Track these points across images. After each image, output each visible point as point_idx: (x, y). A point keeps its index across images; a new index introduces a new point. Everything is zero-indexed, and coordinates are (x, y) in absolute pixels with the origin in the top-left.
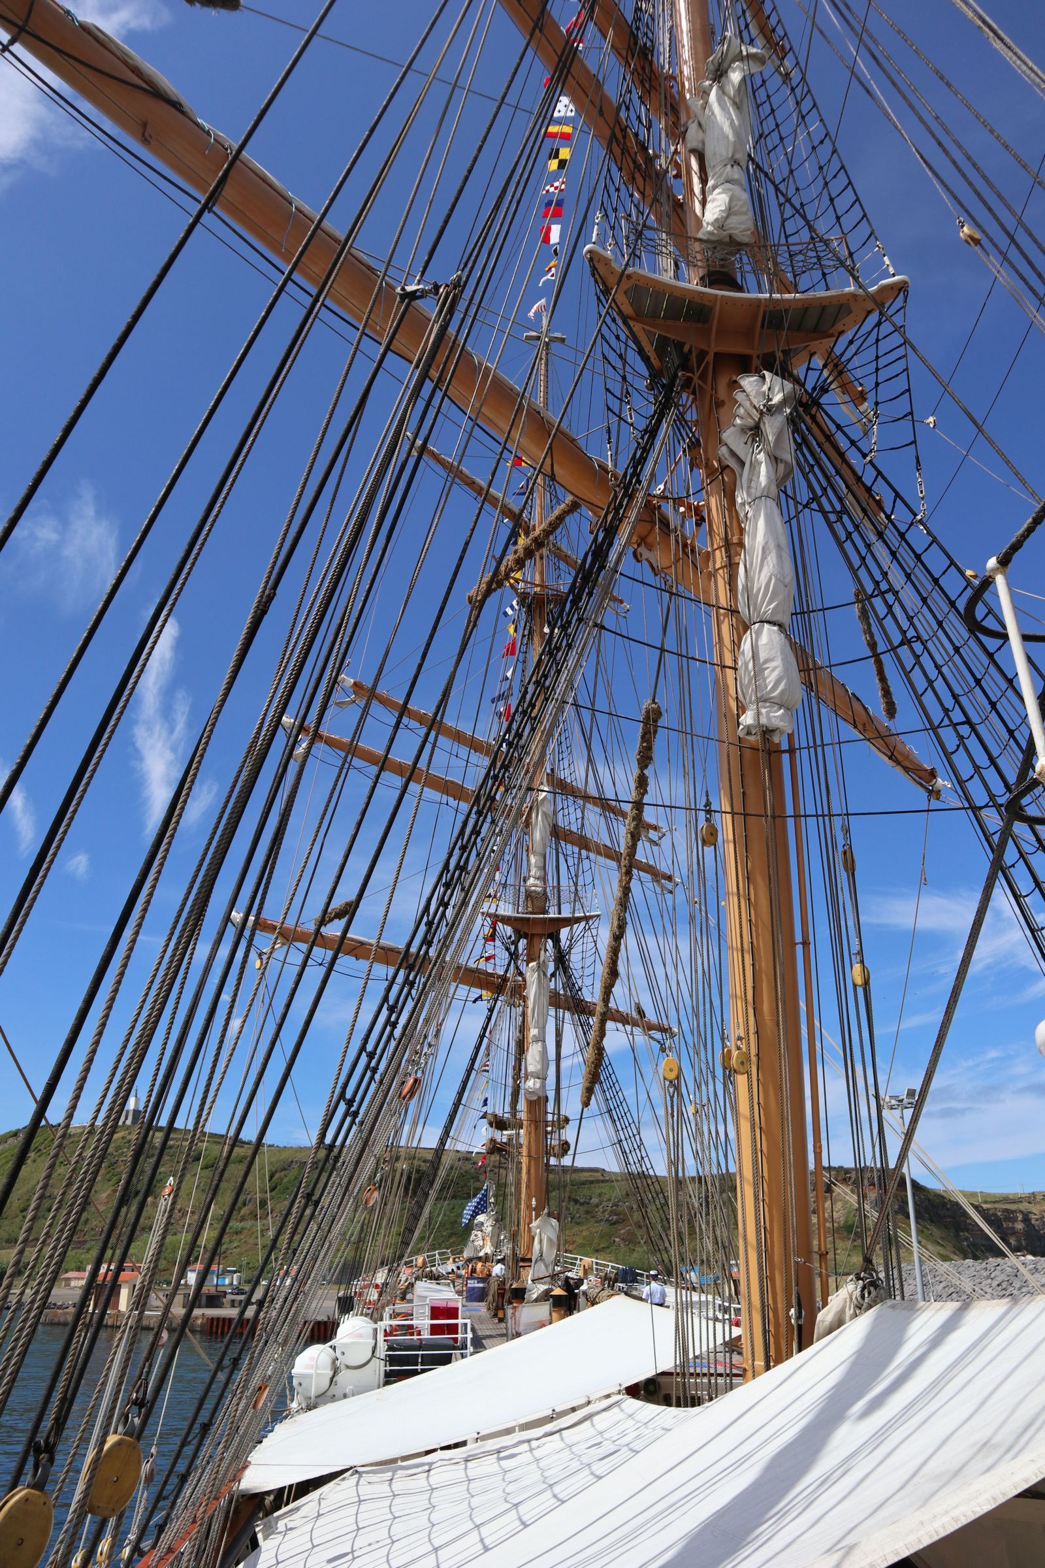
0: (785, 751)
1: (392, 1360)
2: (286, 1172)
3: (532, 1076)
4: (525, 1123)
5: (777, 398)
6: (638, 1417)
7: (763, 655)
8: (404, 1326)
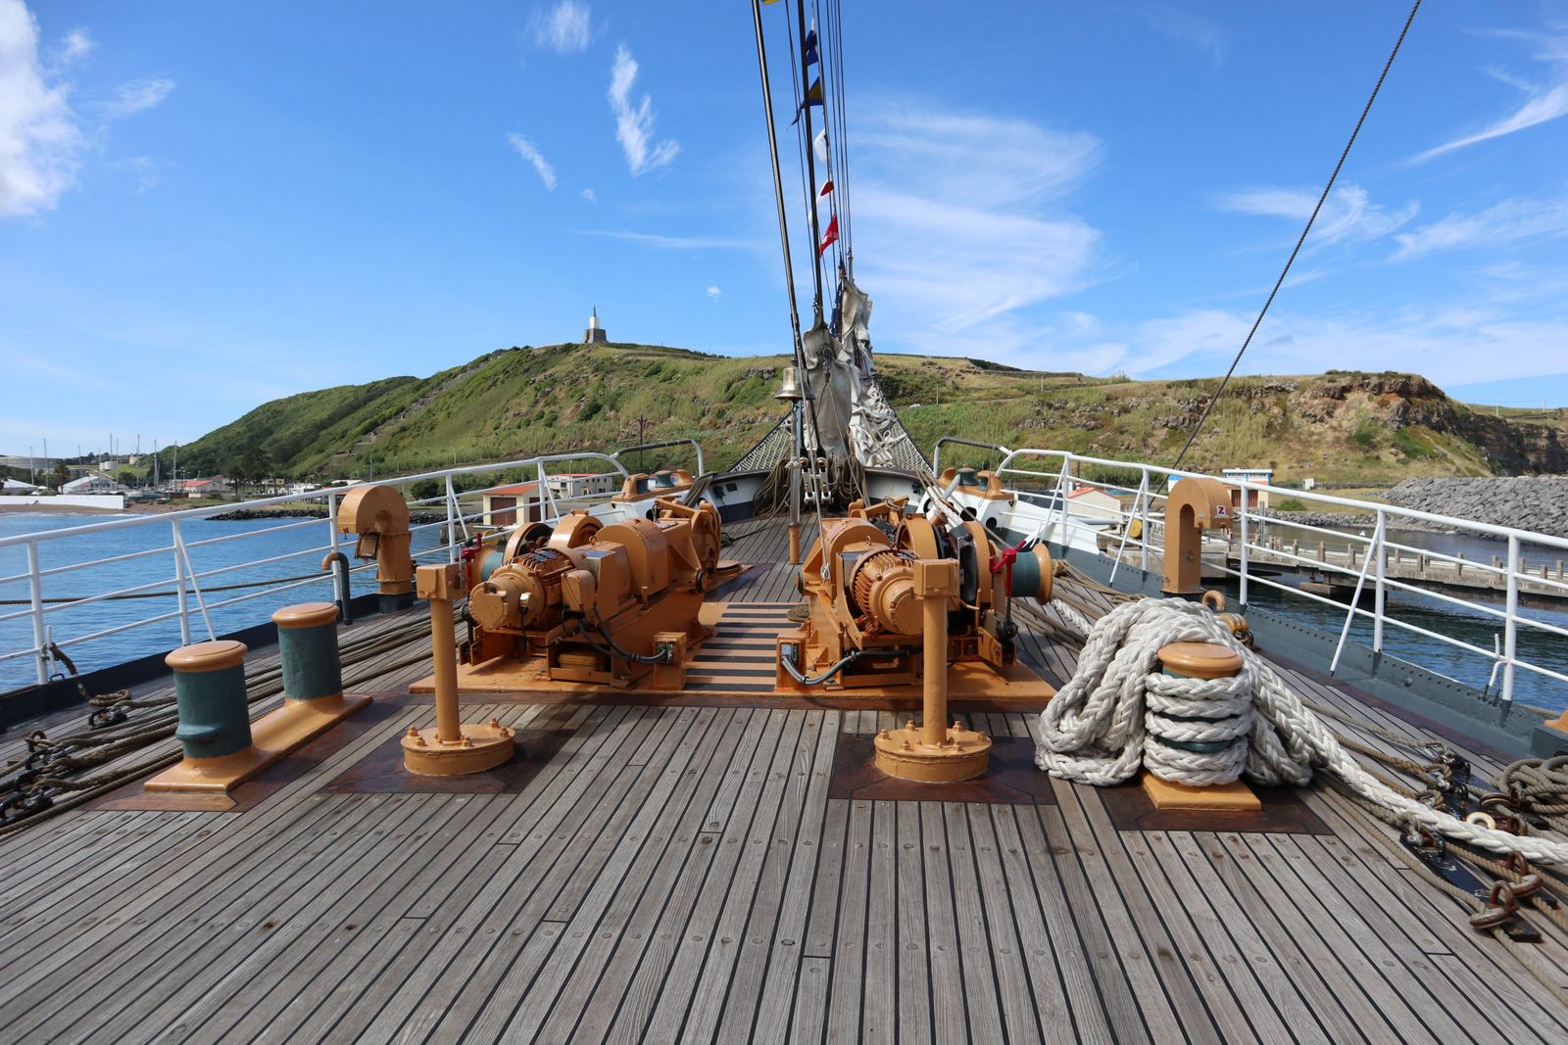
2: (743, 382)
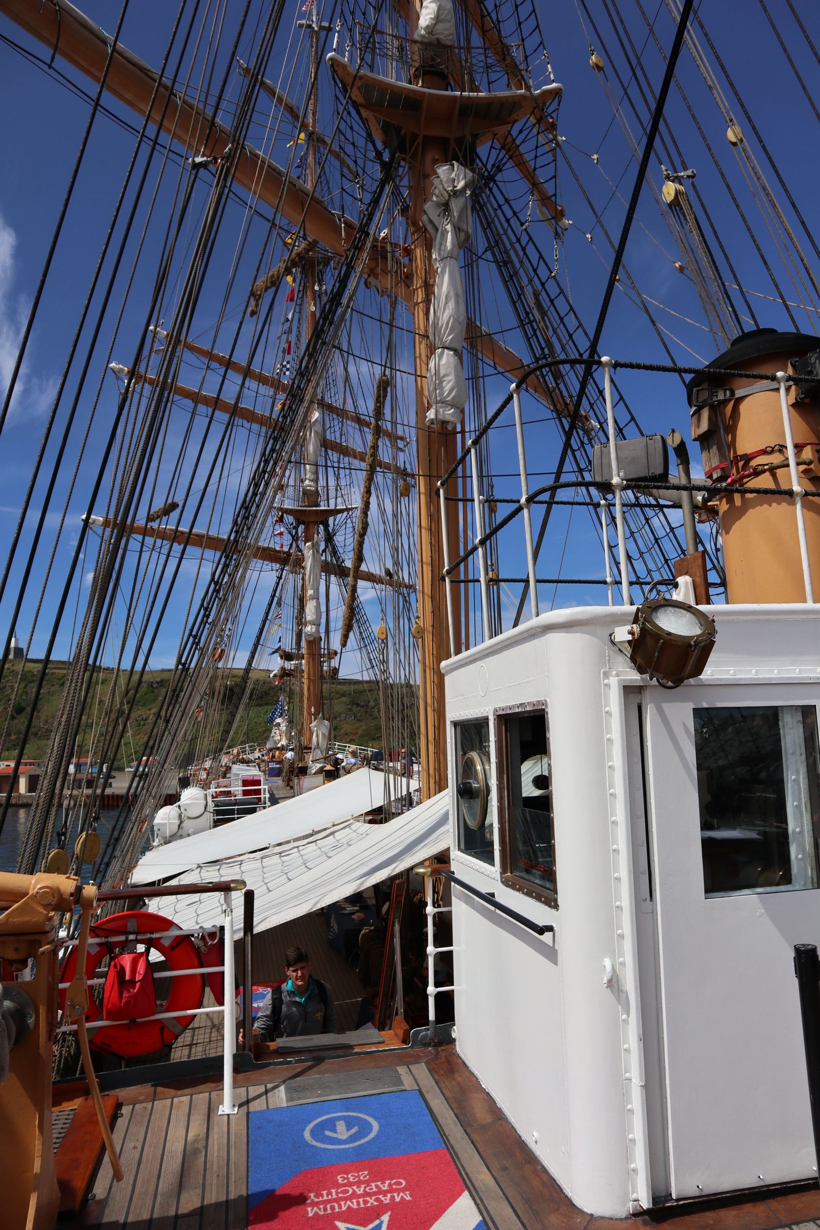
0: (459, 433)
1: (217, 812)
3: (310, 624)
4: (305, 656)
5: (461, 185)
6: (359, 831)
7: (442, 372)
8: (224, 792)
